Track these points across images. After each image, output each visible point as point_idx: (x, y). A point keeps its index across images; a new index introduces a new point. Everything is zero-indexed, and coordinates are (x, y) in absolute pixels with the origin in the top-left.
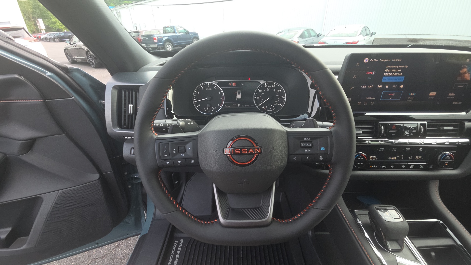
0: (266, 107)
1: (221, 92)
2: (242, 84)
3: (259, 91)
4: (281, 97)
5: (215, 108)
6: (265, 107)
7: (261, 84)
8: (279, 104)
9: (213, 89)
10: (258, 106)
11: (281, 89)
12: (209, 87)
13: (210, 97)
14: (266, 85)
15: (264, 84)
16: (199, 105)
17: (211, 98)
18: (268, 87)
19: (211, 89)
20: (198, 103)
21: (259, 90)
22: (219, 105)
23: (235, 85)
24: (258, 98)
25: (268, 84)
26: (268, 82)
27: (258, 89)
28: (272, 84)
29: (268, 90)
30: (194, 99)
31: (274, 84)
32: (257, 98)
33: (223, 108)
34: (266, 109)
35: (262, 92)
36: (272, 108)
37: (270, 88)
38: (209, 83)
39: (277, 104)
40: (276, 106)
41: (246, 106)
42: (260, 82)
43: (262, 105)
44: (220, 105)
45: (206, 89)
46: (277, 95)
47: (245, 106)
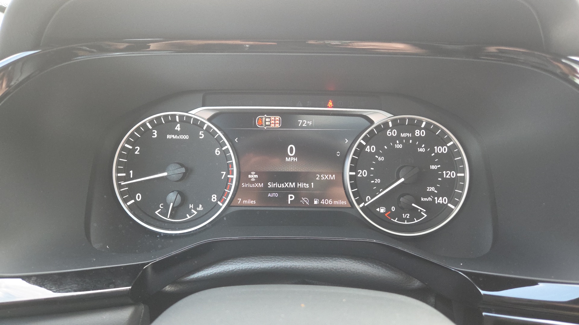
0: (393, 209)
1: (223, 149)
2: (303, 123)
3: (368, 149)
4: (447, 174)
5: (200, 208)
6: (388, 209)
7: (372, 122)
8: (440, 200)
9: (194, 136)
10: (361, 205)
11: (448, 145)
12: (178, 128)
13: (182, 166)
14: (392, 129)
15: (386, 124)
16: (139, 197)
17: (183, 170)
18: (399, 134)
19: (186, 137)
20: (131, 191)
21: (366, 146)
22: (214, 198)
23: (277, 126)
24: (363, 173)
25: (398, 125)
26: (400, 119)
27: (364, 143)
28: (415, 125)
29: (399, 146)
30: (118, 171)
31: (423, 126)
32: (357, 173)
33: (228, 212)
34: (393, 215)
35: (377, 153)
36: (415, 214)
37: (407, 139)
38: (181, 117)
39: (434, 200)
40: (430, 207)
41: (316, 202)
42: (372, 117)
43: (378, 203)
44: (220, 199)
45: (169, 137)
46: (433, 167)
47: (312, 202)
